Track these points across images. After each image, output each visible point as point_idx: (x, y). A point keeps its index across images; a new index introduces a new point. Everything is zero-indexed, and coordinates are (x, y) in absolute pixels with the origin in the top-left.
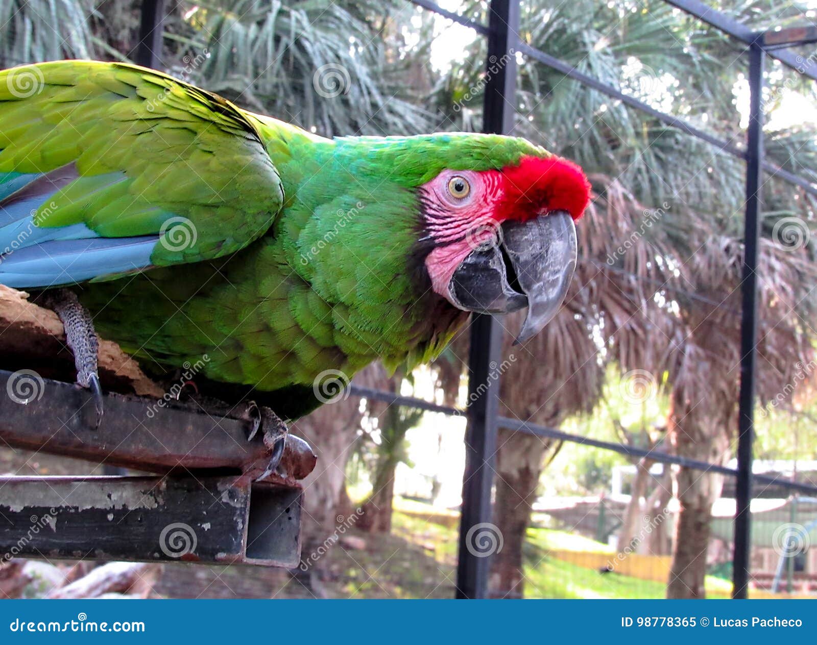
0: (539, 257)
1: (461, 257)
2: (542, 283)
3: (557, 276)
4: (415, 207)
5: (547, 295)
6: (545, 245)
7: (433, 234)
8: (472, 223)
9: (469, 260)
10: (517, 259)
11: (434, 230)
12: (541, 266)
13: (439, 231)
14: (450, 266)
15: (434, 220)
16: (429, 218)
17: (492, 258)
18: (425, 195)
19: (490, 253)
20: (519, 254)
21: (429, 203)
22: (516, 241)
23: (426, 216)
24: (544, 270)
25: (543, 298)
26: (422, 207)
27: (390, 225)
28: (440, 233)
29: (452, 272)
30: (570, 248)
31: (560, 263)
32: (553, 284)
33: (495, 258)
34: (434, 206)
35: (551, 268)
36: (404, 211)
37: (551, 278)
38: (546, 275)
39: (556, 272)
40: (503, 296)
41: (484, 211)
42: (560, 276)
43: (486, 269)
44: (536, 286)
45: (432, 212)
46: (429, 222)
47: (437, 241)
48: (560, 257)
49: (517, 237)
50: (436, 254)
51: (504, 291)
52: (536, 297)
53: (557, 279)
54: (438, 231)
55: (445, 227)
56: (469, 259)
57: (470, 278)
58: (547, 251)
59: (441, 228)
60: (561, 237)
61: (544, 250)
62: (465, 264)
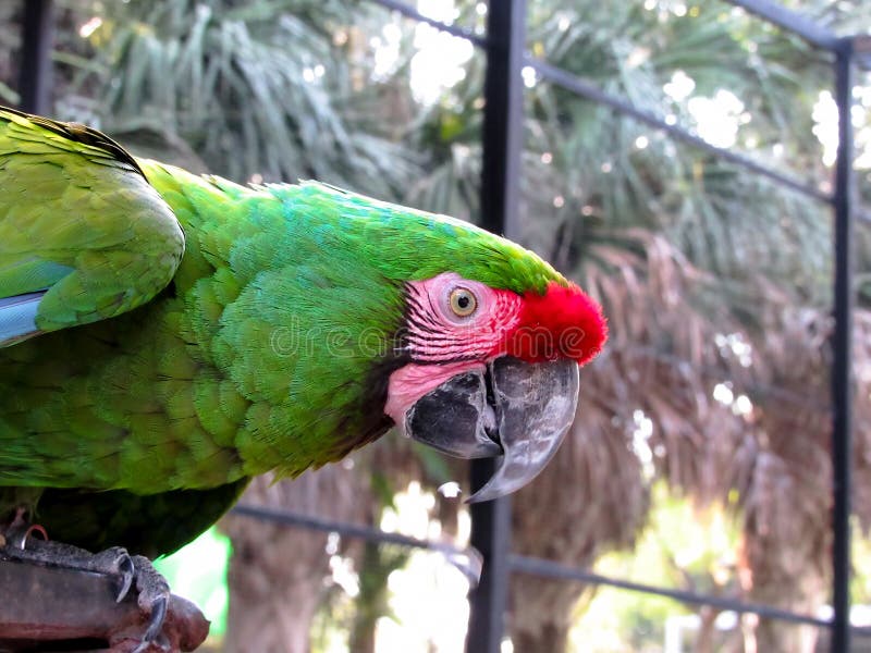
0: (533, 410)
1: (438, 382)
2: (527, 442)
3: (548, 438)
4: (398, 308)
5: (530, 458)
6: (545, 397)
7: (411, 347)
8: (465, 347)
9: (443, 388)
10: (506, 404)
11: (414, 343)
12: (532, 421)
13: (420, 345)
14: (418, 389)
15: (417, 331)
16: (413, 325)
17: (474, 391)
18: (413, 294)
19: (474, 383)
20: (510, 399)
21: (416, 306)
22: (510, 383)
23: (410, 323)
24: (534, 427)
25: (524, 460)
26: (407, 310)
27: (363, 320)
28: (421, 349)
29: (419, 397)
30: (571, 407)
31: (556, 425)
32: (541, 446)
33: (478, 393)
34: (423, 313)
35: (544, 427)
36: (383, 308)
37: (541, 439)
38: (535, 433)
39: (549, 433)
40: (474, 439)
41: (485, 337)
42: (552, 439)
43: (463, 403)
44: (519, 444)
45: (419, 320)
46: (410, 331)
47: (414, 356)
48: (558, 416)
49: (513, 378)
50: (410, 371)
51: (478, 436)
52: (516, 456)
53: (548, 442)
54: (418, 344)
55: (430, 343)
56: (445, 386)
57: (439, 408)
58: (544, 406)
59: (425, 343)
60: (564, 392)
61: (541, 401)
62: (438, 391)
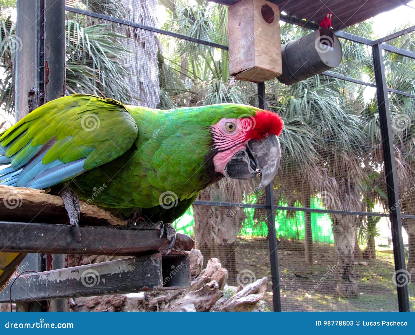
0: (266, 155)
1: (230, 156)
2: (267, 166)
3: (274, 162)
4: (209, 136)
5: (270, 171)
6: (269, 149)
7: (217, 147)
8: (236, 141)
9: (234, 158)
10: (256, 156)
11: (218, 145)
12: (267, 158)
13: (220, 145)
14: (225, 160)
15: (218, 141)
16: (216, 140)
17: (244, 156)
18: (213, 130)
19: (243, 154)
20: (257, 153)
21: (216, 133)
22: (255, 148)
23: (214, 139)
24: (268, 160)
25: (268, 172)
26: (212, 135)
27: (198, 143)
28: (220, 147)
29: (226, 163)
30: (278, 150)
31: (275, 157)
32: (272, 166)
33: (245, 156)
34: (218, 135)
35: (271, 159)
36: (204, 137)
37: (271, 163)
38: (269, 162)
39: (274, 161)
40: (249, 172)
41: (241, 136)
42: (275, 162)
43: (242, 161)
44: (265, 167)
45: (217, 137)
46: (215, 142)
47: (219, 150)
48: (275, 154)
50: (219, 155)
51: (250, 171)
52: (265, 171)
53: (274, 163)
54: (219, 145)
55: (223, 144)
56: (234, 157)
57: (234, 165)
58: (269, 152)
59: (221, 144)
60: (274, 146)
61: (267, 151)
62: (232, 160)
